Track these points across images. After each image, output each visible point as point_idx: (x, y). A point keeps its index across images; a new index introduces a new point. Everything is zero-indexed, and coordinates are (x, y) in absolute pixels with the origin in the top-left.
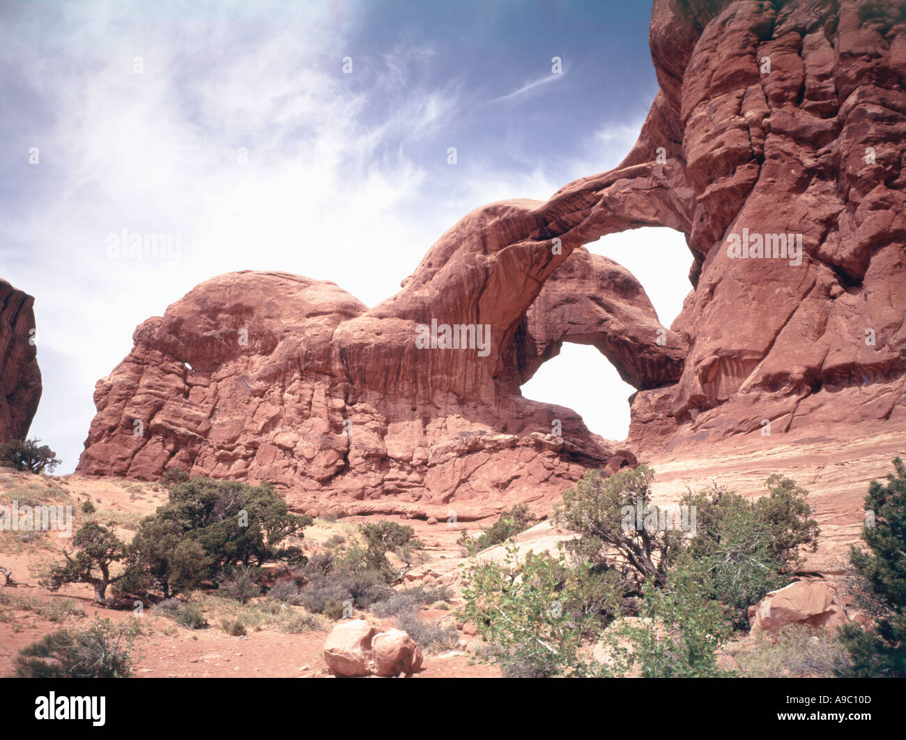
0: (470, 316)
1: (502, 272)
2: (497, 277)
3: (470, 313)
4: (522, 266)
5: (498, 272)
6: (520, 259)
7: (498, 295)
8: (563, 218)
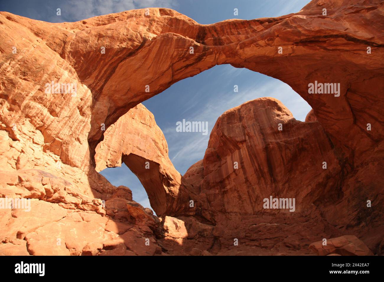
0: (103, 72)
1: (155, 50)
2: (150, 51)
3: (105, 69)
4: (175, 53)
5: (152, 47)
6: (177, 47)
7: (138, 69)
8: (223, 38)
